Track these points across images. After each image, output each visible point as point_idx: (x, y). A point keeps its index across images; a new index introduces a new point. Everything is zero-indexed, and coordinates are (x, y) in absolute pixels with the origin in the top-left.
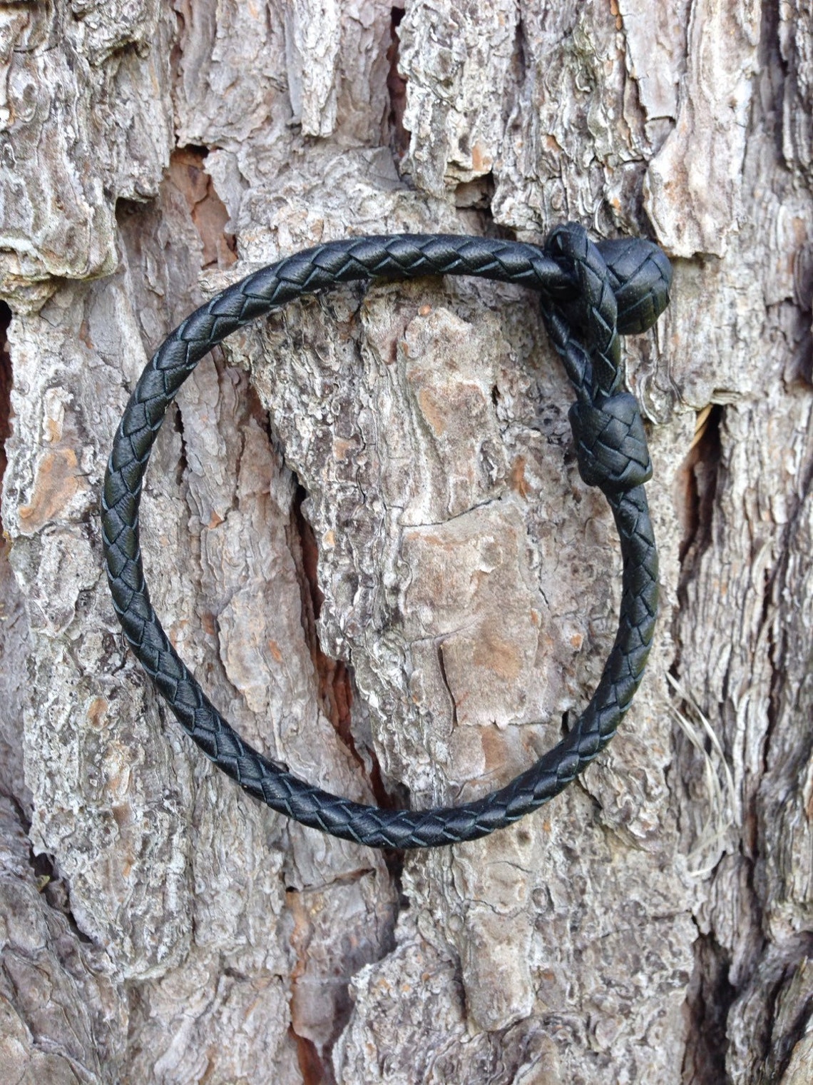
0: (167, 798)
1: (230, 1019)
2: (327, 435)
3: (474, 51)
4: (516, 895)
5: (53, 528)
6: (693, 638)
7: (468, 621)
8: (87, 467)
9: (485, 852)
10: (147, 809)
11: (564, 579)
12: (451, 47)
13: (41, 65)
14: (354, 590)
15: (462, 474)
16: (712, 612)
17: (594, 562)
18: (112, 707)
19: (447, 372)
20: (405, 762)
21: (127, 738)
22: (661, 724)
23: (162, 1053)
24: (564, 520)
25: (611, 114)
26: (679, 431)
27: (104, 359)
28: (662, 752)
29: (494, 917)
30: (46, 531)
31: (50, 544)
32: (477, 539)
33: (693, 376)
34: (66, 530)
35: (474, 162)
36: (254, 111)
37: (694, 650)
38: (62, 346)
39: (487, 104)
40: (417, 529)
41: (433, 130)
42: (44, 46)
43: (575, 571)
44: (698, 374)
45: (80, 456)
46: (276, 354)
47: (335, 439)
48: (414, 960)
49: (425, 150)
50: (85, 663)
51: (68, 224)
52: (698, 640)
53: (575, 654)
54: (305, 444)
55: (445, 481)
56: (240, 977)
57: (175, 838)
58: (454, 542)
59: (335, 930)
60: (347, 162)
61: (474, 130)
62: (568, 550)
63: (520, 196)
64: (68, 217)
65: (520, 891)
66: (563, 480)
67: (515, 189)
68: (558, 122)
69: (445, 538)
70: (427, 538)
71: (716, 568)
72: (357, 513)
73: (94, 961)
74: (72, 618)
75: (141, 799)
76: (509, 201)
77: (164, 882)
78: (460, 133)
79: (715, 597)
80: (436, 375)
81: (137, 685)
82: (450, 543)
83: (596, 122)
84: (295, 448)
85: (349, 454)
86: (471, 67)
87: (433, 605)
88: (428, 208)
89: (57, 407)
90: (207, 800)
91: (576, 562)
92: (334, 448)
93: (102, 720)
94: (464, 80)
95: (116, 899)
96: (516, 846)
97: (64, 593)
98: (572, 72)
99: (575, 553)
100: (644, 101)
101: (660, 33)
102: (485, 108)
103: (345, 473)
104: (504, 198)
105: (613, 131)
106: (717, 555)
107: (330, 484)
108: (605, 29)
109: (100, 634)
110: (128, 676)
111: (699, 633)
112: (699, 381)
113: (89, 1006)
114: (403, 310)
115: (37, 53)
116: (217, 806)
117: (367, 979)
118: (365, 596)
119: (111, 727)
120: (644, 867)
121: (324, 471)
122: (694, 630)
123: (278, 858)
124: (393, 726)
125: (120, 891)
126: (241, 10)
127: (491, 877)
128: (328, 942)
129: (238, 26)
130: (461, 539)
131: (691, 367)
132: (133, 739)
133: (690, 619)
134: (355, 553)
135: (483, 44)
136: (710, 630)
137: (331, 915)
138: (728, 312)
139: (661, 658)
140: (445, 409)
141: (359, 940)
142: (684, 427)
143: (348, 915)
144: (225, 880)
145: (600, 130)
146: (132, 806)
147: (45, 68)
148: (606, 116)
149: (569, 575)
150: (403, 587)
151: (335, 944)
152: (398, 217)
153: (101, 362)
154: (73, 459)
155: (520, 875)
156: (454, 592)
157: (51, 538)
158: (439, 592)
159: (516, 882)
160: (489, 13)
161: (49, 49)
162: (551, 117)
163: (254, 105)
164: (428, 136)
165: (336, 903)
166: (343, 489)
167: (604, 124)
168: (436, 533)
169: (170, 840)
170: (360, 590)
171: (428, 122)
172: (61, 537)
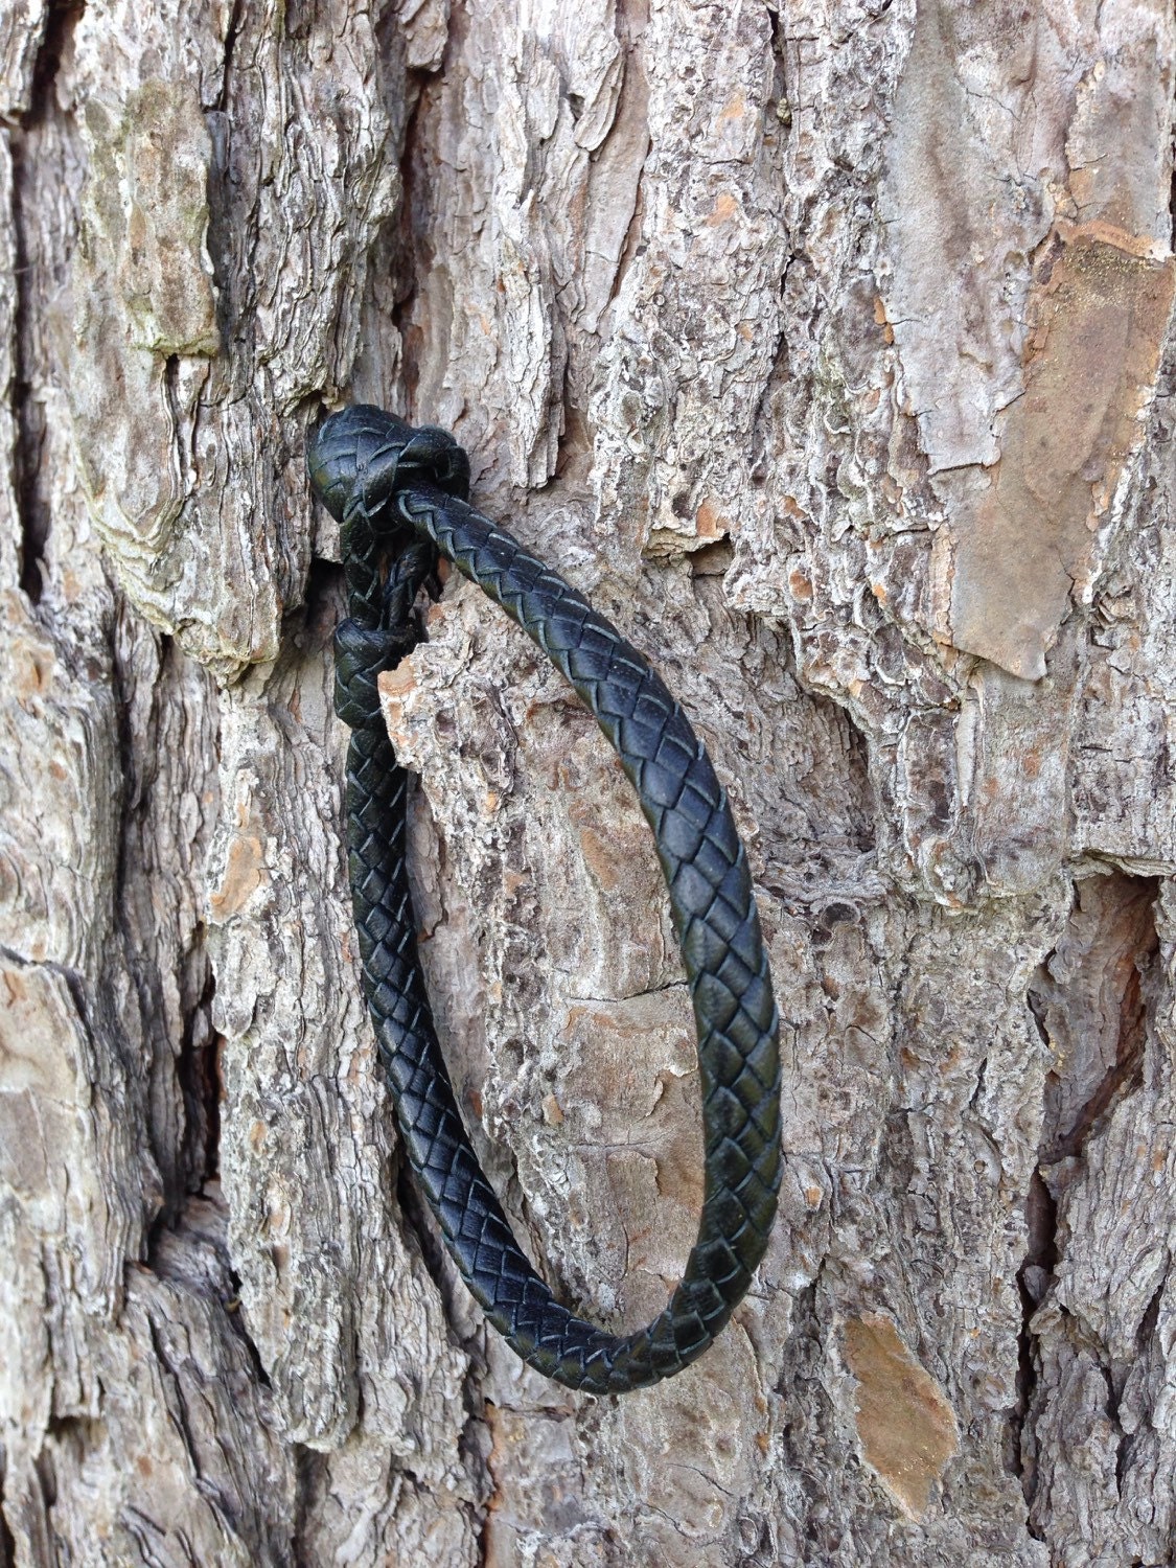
0: (326, 1253)
1: (409, 1529)
2: (496, 863)
3: (694, 384)
4: (708, 1518)
5: (238, 921)
6: (1089, 1225)
7: (652, 1133)
8: (271, 859)
9: (667, 1447)
10: (303, 1260)
11: (808, 1103)
12: (642, 389)
13: (226, 421)
14: (521, 1062)
15: (644, 942)
16: (1131, 1193)
17: (852, 1090)
18: (270, 1136)
19: (619, 811)
20: (574, 1295)
21: (288, 1173)
22: (1000, 1346)
23: (344, 1540)
24: (809, 1024)
25: (872, 466)
26: (1036, 913)
27: (310, 736)
28: (1001, 1387)
29: (676, 1537)
30: (233, 924)
31: (234, 936)
32: (666, 1030)
33: (1012, 845)
34: (248, 927)
35: (698, 526)
36: (484, 449)
37: (1090, 1246)
38: (258, 722)
39: (722, 448)
40: (583, 1003)
41: (620, 496)
42: (230, 398)
43: (824, 1096)
44: (1026, 843)
45: (265, 847)
46: (446, 759)
47: (506, 870)
48: (591, 1548)
49: (609, 521)
50: (262, 1077)
51: (235, 602)
52: (1099, 1232)
53: (810, 1214)
54: (474, 870)
55: (617, 948)
56: (420, 1487)
57: (330, 1302)
58: (633, 1027)
59: (535, 1472)
60: (567, 516)
61: (699, 486)
62: (816, 1064)
63: (760, 571)
64: (235, 595)
65: (716, 1515)
66: (807, 965)
67: (755, 562)
68: (801, 477)
69: (620, 1021)
70: (595, 1017)
71: (1144, 1127)
72: (523, 968)
73: (266, 1409)
74: (248, 1025)
75: (299, 1245)
76: (745, 578)
77: (321, 1348)
78: (674, 491)
79: (1139, 1172)
80: (605, 812)
81: (298, 1116)
82: (628, 1028)
83: (846, 479)
84: (464, 874)
85: (518, 891)
86: (689, 405)
87: (602, 1104)
88: (650, 581)
89: (245, 791)
90: (372, 1266)
91: (826, 1083)
92: (504, 881)
93: (262, 1147)
94: (677, 424)
95: (274, 1349)
96: (713, 1454)
97: (245, 994)
98: (823, 406)
99: (825, 1071)
100: (925, 445)
101: (967, 339)
102: (719, 454)
103: (512, 915)
104: (739, 573)
105: (874, 490)
106: (1147, 1107)
107: (498, 925)
108: (862, 347)
109: (274, 1047)
110: (291, 1103)
111: (1102, 1221)
112: (1025, 855)
113: (257, 1458)
114: (573, 723)
115: (224, 406)
116: (385, 1278)
117: (534, 1549)
118: (530, 1071)
119: (270, 1156)
120: (962, 1542)
121: (491, 908)
122: (1093, 1213)
123: (462, 1360)
124: (561, 1244)
125: (279, 1342)
126: (472, 326)
127: (674, 1482)
128: (525, 1482)
129: (469, 344)
130: (643, 1025)
131: (1016, 831)
132: (292, 1176)
133: (1089, 1194)
134: (521, 1015)
135: (710, 373)
136: (1125, 1220)
137: (532, 1451)
138: (1145, 738)
139: (1002, 1248)
140: (615, 856)
141: (564, 1496)
142: (1046, 908)
143: (551, 1459)
144: (392, 1368)
145: (853, 489)
146: (291, 1251)
147: (229, 425)
148: (862, 472)
149: (815, 1100)
150: (562, 1074)
151: (534, 1488)
152: (605, 595)
153: (305, 739)
154: (258, 849)
155: (715, 1493)
156: (631, 1093)
157: (236, 932)
158: (608, 1090)
159: (709, 1501)
160: (720, 329)
161: (235, 402)
162: (792, 471)
163: (483, 441)
164: (614, 503)
165: (539, 1438)
166: (511, 934)
167: (857, 481)
168: (609, 1013)
169: (323, 1304)
170: (527, 1063)
171: (614, 485)
172: (243, 934)
